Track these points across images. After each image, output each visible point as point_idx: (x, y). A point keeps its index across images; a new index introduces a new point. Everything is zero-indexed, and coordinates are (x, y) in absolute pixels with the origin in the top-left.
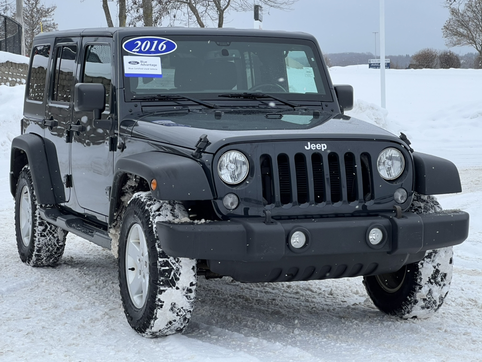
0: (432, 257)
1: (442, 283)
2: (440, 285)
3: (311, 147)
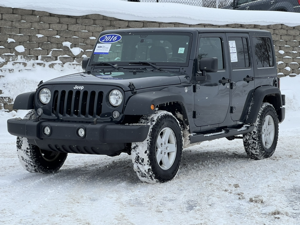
0: (136, 149)
1: (142, 163)
2: (142, 165)
3: (76, 87)
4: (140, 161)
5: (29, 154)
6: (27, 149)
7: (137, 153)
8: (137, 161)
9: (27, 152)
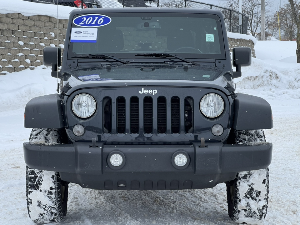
0: (248, 178)
1: (257, 198)
2: (256, 200)
3: (144, 91)
4: (254, 195)
5: (53, 196)
6: (51, 188)
7: (250, 184)
8: (248, 196)
9: (51, 193)
